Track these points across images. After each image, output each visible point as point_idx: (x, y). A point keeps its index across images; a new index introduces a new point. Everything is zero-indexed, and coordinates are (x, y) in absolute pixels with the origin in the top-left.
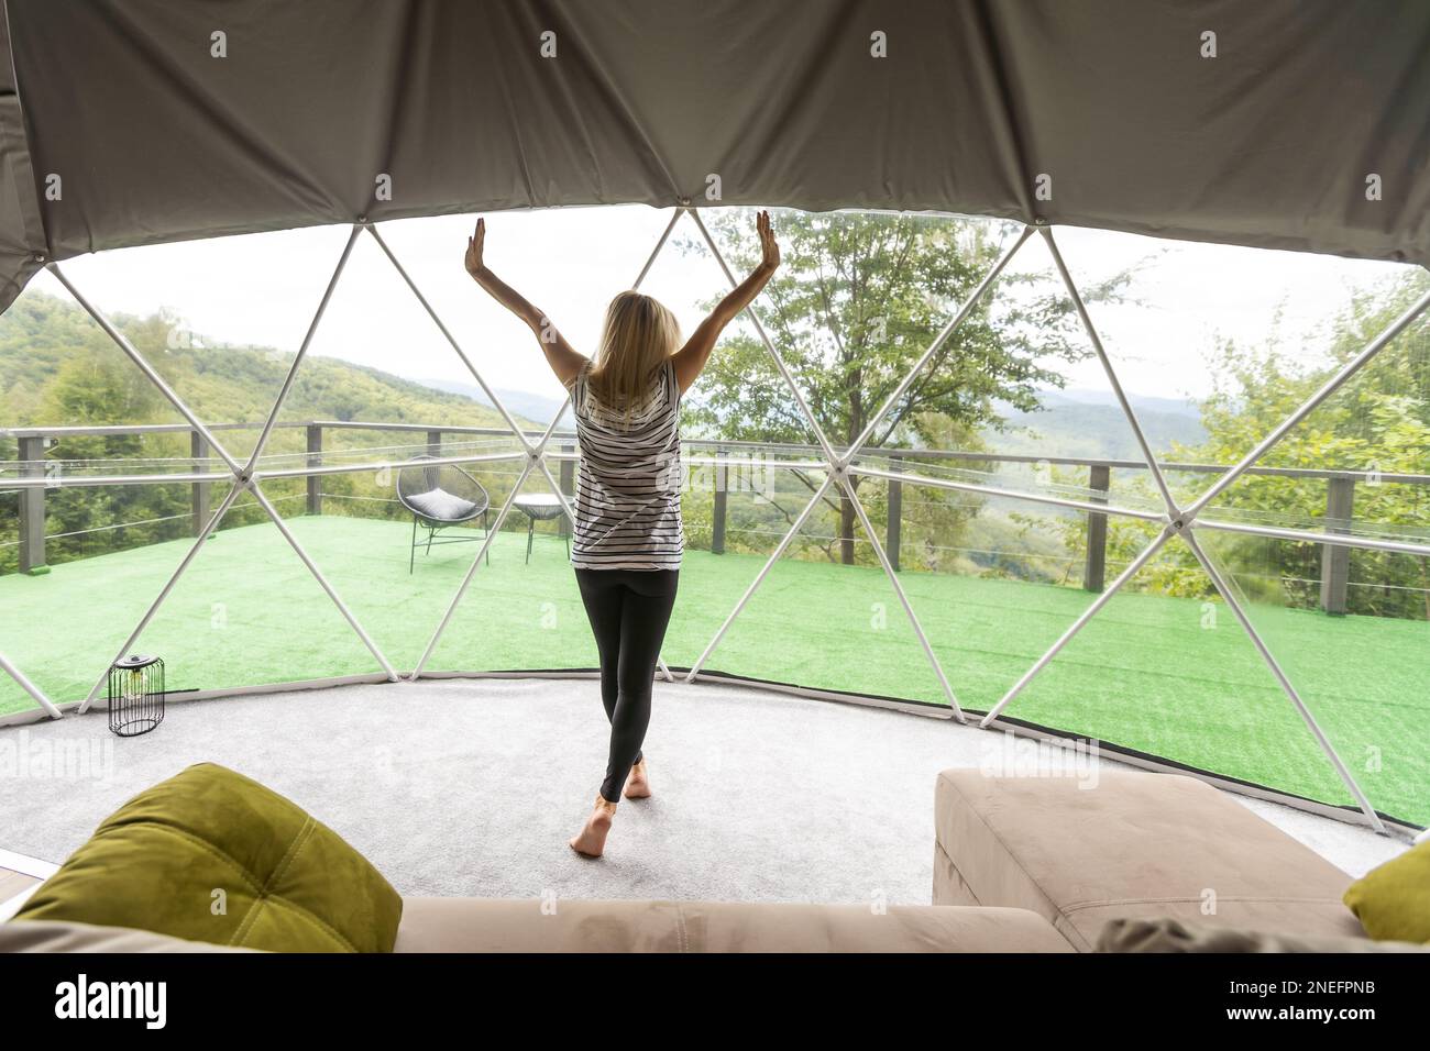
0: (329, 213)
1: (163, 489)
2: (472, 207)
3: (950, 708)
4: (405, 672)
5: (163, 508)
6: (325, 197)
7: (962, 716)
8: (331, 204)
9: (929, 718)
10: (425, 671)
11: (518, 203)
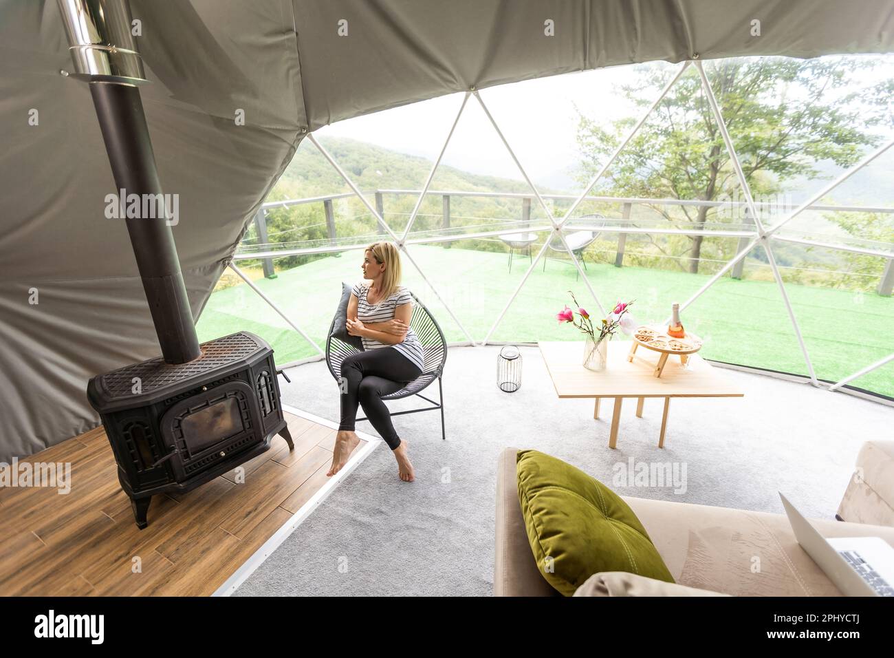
0: (454, 86)
1: (279, 219)
2: (543, 74)
3: (810, 378)
4: (479, 341)
5: (281, 228)
6: (453, 77)
7: (817, 383)
8: (456, 80)
9: (793, 382)
10: (489, 342)
11: (573, 68)
